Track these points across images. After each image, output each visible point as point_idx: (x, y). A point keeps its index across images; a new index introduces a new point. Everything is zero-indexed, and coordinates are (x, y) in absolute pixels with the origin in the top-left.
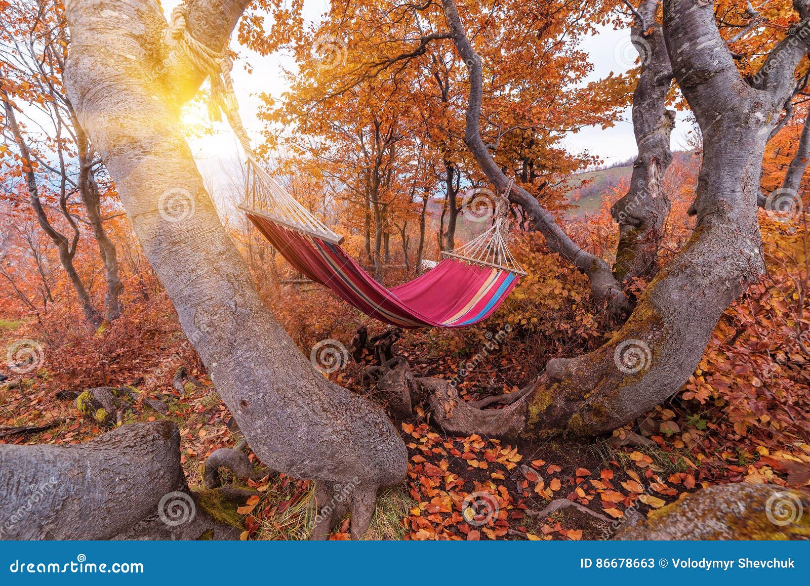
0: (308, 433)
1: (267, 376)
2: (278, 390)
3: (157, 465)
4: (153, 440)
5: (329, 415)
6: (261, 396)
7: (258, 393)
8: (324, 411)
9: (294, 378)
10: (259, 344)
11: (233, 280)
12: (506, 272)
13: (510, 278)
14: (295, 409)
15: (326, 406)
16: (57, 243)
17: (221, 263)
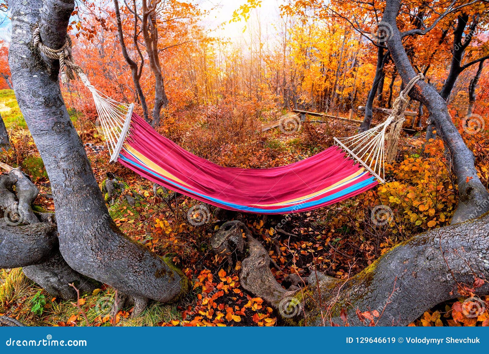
0: (82, 258)
1: (70, 225)
2: (72, 233)
3: (35, 246)
4: (40, 234)
5: (94, 253)
6: (65, 233)
7: (64, 232)
8: (92, 249)
9: (84, 229)
10: (72, 208)
11: (66, 173)
12: (370, 175)
13: (369, 181)
14: (78, 244)
15: (93, 248)
16: (132, 68)
17: (62, 163)
